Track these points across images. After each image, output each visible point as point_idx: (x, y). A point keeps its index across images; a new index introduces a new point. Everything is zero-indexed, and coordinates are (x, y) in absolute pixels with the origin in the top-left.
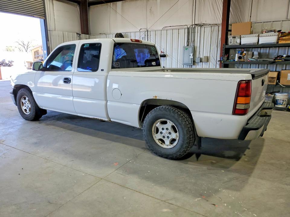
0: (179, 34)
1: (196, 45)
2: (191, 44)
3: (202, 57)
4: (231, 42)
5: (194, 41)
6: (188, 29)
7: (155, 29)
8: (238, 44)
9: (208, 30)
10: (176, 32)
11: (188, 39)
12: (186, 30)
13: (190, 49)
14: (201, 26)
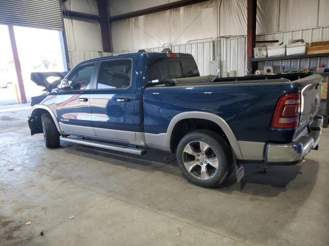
0: (204, 47)
1: (222, 59)
2: (217, 58)
3: (229, 71)
4: (257, 55)
5: (220, 55)
6: (213, 42)
7: (179, 44)
8: (264, 57)
9: (233, 42)
10: (200, 46)
11: (214, 53)
12: (211, 43)
13: (217, 63)
14: (227, 38)
